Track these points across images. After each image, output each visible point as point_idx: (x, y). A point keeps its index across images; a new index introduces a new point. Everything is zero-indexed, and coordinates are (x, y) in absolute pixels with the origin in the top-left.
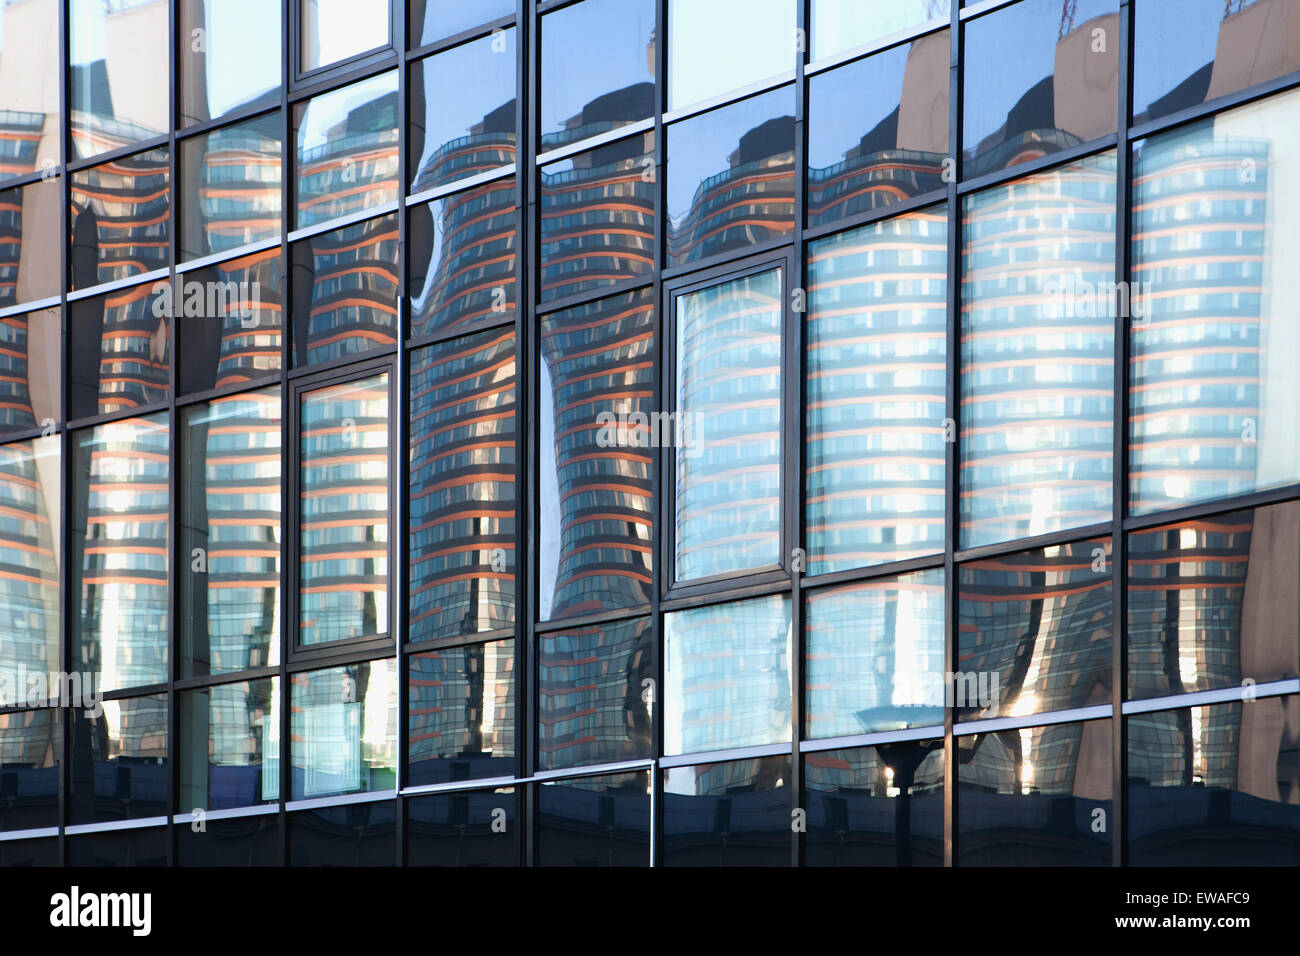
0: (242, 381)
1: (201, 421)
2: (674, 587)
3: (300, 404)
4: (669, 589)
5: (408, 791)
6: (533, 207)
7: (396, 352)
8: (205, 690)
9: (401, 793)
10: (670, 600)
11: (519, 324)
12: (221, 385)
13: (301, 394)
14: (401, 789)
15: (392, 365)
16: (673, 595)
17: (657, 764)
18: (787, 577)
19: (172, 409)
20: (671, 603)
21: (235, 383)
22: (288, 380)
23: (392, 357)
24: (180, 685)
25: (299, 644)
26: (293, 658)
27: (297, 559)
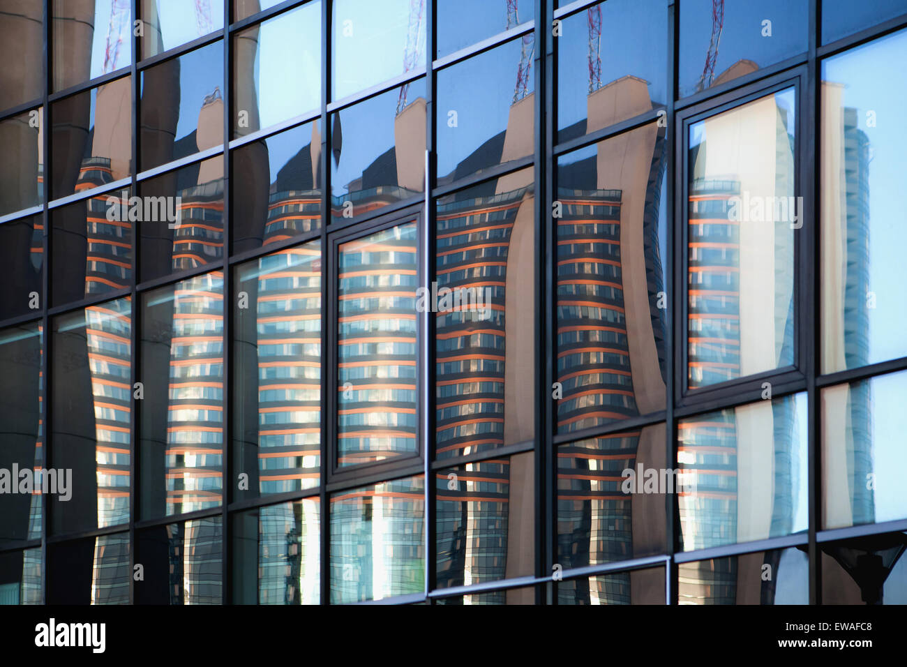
0: (283, 239)
1: (250, 276)
2: (689, 393)
3: (338, 254)
4: (683, 397)
5: (435, 593)
6: (551, 57)
7: (424, 201)
8: (255, 511)
9: (431, 595)
10: (684, 406)
11: (538, 164)
12: (268, 244)
13: (338, 245)
14: (430, 591)
15: (421, 212)
16: (686, 401)
17: (672, 560)
18: (802, 377)
19: (226, 268)
20: (684, 409)
21: (279, 241)
22: (327, 234)
23: (420, 205)
24: (233, 507)
25: (337, 466)
26: (331, 478)
27: (335, 390)
